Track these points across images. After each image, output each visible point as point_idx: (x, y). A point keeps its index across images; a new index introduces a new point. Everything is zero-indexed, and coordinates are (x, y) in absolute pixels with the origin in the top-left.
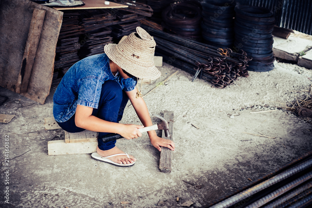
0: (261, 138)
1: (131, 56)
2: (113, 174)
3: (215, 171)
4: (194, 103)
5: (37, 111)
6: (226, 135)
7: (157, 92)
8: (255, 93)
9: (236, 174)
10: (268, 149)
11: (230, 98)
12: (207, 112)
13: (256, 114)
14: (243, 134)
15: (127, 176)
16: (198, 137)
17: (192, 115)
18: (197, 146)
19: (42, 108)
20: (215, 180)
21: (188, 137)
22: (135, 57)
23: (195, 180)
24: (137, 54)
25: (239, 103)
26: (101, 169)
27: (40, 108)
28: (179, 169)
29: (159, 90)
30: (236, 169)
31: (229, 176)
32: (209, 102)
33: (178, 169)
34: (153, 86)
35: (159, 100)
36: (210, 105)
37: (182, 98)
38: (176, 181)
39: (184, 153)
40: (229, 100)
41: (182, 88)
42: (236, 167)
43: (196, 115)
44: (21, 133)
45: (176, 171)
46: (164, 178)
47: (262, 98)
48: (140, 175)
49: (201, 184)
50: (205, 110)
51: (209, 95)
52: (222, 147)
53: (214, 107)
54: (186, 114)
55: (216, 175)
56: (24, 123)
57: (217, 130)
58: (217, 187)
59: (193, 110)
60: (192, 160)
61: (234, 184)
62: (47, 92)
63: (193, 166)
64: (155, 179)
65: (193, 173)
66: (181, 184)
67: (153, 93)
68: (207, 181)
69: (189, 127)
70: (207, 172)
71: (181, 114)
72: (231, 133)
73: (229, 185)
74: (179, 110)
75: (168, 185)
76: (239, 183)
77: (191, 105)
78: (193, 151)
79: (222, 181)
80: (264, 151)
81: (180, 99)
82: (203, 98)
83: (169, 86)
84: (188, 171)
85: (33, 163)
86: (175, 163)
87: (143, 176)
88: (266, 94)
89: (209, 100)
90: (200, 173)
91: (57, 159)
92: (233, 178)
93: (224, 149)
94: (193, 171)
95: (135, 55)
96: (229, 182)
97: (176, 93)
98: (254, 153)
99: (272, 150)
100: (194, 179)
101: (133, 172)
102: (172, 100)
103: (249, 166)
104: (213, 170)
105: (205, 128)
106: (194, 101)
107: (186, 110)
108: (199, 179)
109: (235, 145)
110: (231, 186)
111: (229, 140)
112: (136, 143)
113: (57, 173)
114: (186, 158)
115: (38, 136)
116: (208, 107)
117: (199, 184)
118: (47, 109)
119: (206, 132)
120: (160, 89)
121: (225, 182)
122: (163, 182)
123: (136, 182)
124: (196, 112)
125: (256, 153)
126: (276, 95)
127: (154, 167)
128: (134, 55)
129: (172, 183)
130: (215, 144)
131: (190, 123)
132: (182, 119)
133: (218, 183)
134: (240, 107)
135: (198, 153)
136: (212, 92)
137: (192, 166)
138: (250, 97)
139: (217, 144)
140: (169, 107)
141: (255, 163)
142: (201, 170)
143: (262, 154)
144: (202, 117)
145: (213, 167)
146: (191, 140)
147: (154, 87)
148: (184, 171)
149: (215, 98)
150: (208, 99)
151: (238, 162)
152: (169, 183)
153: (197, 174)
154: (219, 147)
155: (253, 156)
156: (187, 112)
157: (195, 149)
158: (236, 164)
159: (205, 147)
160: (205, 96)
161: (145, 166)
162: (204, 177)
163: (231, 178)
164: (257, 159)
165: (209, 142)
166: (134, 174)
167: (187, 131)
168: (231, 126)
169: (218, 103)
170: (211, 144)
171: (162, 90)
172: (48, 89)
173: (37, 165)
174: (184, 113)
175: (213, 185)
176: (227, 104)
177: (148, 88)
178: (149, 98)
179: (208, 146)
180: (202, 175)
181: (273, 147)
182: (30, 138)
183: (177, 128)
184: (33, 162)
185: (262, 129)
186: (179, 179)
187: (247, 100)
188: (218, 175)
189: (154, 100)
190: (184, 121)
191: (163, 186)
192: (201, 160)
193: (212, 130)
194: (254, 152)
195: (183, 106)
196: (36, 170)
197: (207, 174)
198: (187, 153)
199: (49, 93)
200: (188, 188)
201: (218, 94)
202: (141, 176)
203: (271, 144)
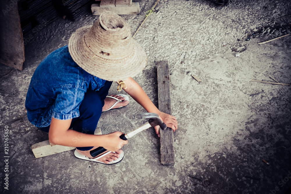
0: (273, 86)
1: (100, 54)
2: (109, 178)
3: (224, 153)
4: (192, 38)
5: (16, 82)
6: (232, 88)
7: (148, 26)
8: (262, 6)
9: (248, 154)
10: (283, 105)
11: (233, 21)
12: (208, 50)
13: (266, 45)
14: (252, 82)
15: (126, 179)
16: (200, 97)
17: (191, 60)
18: (200, 113)
19: (21, 78)
20: (225, 168)
21: (189, 98)
22: (105, 55)
23: (202, 171)
24: (106, 50)
25: (244, 27)
26: (96, 172)
27: (19, 78)
28: (183, 155)
29: (150, 22)
30: (248, 145)
31: (240, 159)
32: (209, 33)
33: (181, 155)
34: (142, 16)
35: (151, 39)
36: (210, 38)
37: (177, 32)
38: (181, 178)
39: (187, 128)
40: (232, 25)
41: (175, 13)
42: (247, 142)
43: (195, 57)
44: (3, 124)
45: (179, 160)
46: (167, 175)
47: (271, 13)
48: (140, 175)
49: (209, 177)
50: (206, 48)
51: (208, 20)
52: (230, 111)
53: (215, 41)
54: (184, 57)
55: (226, 160)
56: (4, 106)
57: (222, 80)
58: (228, 179)
59: (191, 50)
60: (196, 138)
61: (247, 172)
62: (22, 58)
63: (199, 149)
64: (158, 179)
65: (199, 160)
66: (187, 182)
67: (144, 28)
68: (216, 171)
69: (189, 81)
70: (215, 155)
71: (178, 59)
72: (239, 85)
73: (241, 175)
74: (175, 52)
75: (172, 185)
76: (252, 169)
77: (188, 42)
78: (197, 123)
79: (233, 169)
80: (278, 108)
81: (175, 32)
82: (201, 27)
83: (161, 14)
84: (193, 158)
85: (22, 174)
86: (178, 146)
87: (144, 176)
88: (275, 6)
89: (208, 29)
90: (207, 158)
91: (46, 163)
92: (245, 161)
93: (231, 114)
94: (198, 156)
95: (104, 52)
96: (241, 168)
97: (170, 24)
98: (267, 114)
99: (287, 106)
100: (201, 169)
101: (131, 171)
102: (166, 37)
103: (262, 138)
104: (221, 152)
105: (208, 78)
106: (191, 35)
107: (183, 51)
108: (206, 169)
109: (245, 104)
110: (244, 176)
111: (237, 96)
112: (130, 120)
113: (48, 186)
114: (190, 137)
115: (22, 126)
116: (208, 42)
117: (207, 176)
118: (27, 78)
119: (209, 86)
120: (150, 19)
121: (237, 170)
122: (166, 181)
123: (137, 187)
124: (195, 53)
125: (269, 114)
126: (287, 5)
127: (154, 158)
128: (102, 52)
129: (177, 182)
130: (220, 106)
131: (190, 74)
132: (180, 67)
133: (229, 172)
134: (245, 33)
135: (203, 125)
136: (212, 15)
137: (197, 149)
138: (256, 15)
139: (224, 106)
140: (163, 50)
141: (269, 131)
142: (208, 154)
143: (277, 114)
144: (203, 61)
145: (222, 146)
146: (193, 103)
147: (144, 18)
148: (188, 158)
149: (216, 24)
150: (208, 27)
151: (249, 133)
152: (174, 183)
153: (204, 161)
154: (226, 110)
155: (266, 120)
156: (184, 54)
157: (198, 119)
158: (247, 137)
159: (210, 114)
160: (203, 23)
161: (144, 159)
162: (212, 164)
163: (243, 162)
164: (271, 125)
165: (214, 104)
166: (132, 175)
167: (188, 88)
168: (238, 71)
169: (219, 33)
170: (216, 108)
171: (153, 21)
172: (22, 55)
173: (26, 175)
174: (182, 57)
175: (223, 176)
176: (231, 32)
177: (136, 20)
178: (139, 38)
179: (213, 110)
180: (209, 162)
181: (288, 99)
182: (13, 130)
183: (176, 85)
184: (21, 172)
185: (274, 71)
186: (183, 173)
187: (253, 21)
188: (228, 160)
189: (145, 41)
190: (182, 71)
191: (167, 189)
192: (207, 137)
193: (216, 82)
194: (266, 112)
195: (179, 45)
196: (25, 185)
197: (216, 159)
198: (190, 128)
199: (24, 59)
200: (196, 186)
201: (219, 18)
202: (140, 177)
203: (286, 95)
